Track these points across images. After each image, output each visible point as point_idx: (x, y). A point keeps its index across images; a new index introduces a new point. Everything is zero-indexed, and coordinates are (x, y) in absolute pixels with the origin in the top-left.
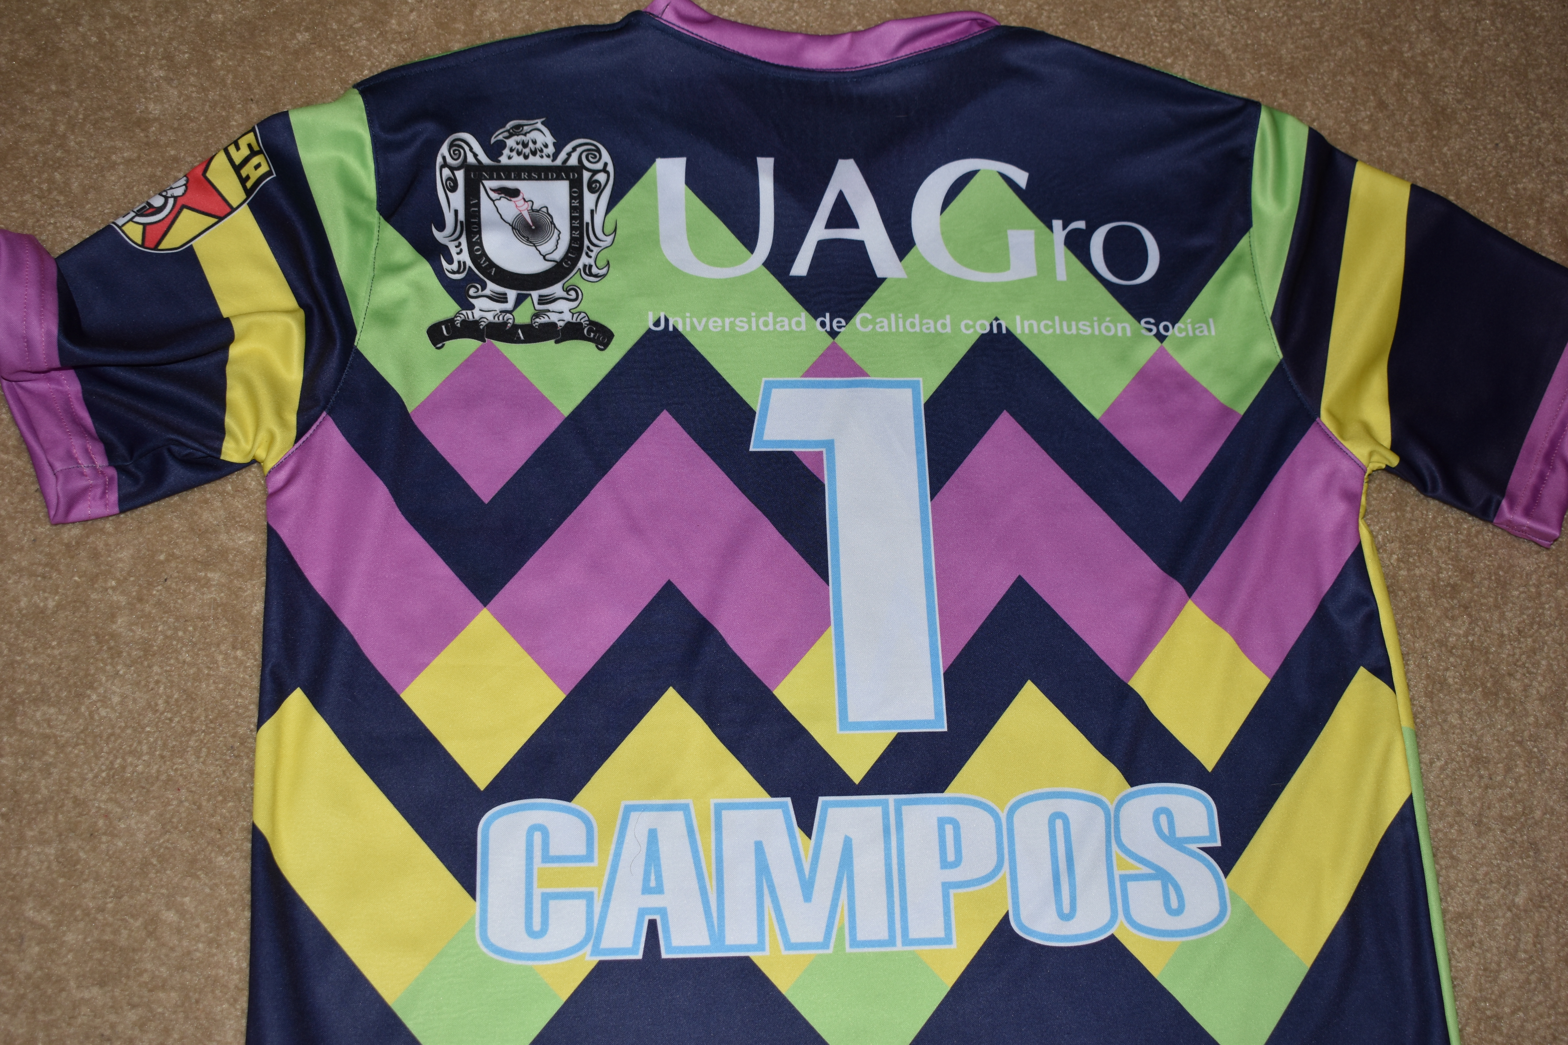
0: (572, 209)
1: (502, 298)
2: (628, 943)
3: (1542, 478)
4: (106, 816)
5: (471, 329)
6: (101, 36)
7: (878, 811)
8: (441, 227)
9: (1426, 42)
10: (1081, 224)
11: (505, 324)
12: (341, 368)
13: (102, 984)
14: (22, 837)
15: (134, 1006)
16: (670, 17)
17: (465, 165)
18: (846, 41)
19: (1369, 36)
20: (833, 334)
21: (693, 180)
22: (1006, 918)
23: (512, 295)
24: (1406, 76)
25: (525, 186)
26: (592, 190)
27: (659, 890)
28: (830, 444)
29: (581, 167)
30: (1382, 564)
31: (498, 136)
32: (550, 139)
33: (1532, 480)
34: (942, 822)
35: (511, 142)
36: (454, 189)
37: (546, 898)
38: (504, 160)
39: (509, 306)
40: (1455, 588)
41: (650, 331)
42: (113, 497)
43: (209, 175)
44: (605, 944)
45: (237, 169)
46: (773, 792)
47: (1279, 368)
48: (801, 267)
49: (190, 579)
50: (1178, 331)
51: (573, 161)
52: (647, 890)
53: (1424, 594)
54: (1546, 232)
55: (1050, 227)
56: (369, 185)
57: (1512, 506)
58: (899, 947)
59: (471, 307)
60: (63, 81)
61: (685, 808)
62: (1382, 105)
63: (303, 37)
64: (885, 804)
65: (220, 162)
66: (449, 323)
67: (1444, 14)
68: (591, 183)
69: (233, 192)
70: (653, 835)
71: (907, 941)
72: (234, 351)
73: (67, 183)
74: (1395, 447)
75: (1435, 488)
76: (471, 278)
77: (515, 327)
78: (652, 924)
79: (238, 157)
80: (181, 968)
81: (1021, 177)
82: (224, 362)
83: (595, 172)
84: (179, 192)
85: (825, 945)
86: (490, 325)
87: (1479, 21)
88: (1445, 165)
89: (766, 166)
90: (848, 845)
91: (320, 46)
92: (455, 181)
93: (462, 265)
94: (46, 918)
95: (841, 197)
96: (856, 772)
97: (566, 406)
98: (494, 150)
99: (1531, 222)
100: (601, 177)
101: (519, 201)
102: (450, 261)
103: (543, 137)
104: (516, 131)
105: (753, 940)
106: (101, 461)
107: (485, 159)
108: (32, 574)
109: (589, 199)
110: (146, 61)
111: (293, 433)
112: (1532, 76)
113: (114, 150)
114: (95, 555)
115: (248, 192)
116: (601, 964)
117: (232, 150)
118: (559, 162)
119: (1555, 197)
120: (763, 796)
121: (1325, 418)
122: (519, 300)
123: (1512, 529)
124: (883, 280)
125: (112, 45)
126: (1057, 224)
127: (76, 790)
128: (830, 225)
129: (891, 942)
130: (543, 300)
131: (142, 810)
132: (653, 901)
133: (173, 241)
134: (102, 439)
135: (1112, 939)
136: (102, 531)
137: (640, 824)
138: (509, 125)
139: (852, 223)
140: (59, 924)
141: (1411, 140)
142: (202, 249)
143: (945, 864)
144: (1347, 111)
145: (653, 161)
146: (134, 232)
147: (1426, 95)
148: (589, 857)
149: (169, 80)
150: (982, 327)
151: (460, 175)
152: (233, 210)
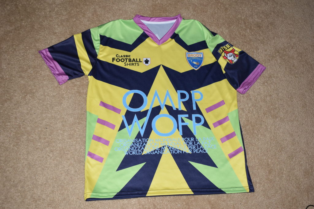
4: (67, 119)
6: (48, 23)
13: (70, 139)
14: (57, 123)
49: (72, 89)
60: (44, 29)
63: (75, 19)
91: (77, 20)
110: (55, 25)
125: (50, 24)
127: (62, 116)
131: (71, 117)
140: (63, 133)
149: (58, 27)
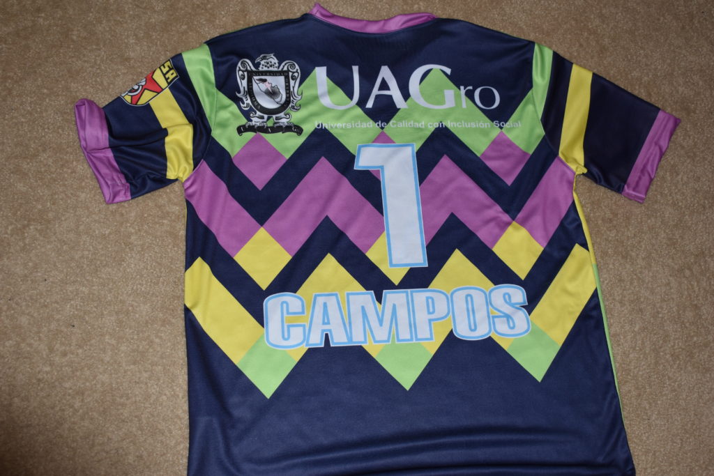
0: (286, 86)
1: (262, 118)
2: (318, 342)
3: (640, 178)
4: (132, 306)
5: (251, 129)
6: (110, 28)
7: (404, 295)
8: (239, 92)
9: (597, 22)
10: (471, 88)
11: (264, 126)
12: (207, 143)
14: (102, 314)
15: (146, 371)
16: (318, 15)
17: (247, 70)
18: (382, 23)
19: (576, 20)
20: (382, 128)
21: (329, 74)
22: (452, 331)
23: (266, 116)
24: (590, 34)
25: (268, 78)
26: (293, 79)
27: (328, 323)
28: (382, 167)
29: (288, 71)
30: (584, 212)
31: (258, 60)
32: (276, 61)
33: (637, 179)
34: (427, 298)
35: (262, 62)
36: (243, 79)
37: (289, 327)
38: (260, 69)
39: (265, 120)
40: (611, 220)
41: (316, 129)
42: (129, 194)
43: (154, 77)
44: (310, 342)
45: (164, 75)
46: (367, 289)
47: (544, 138)
48: (370, 105)
49: (156, 223)
50: (507, 126)
51: (285, 69)
52: (324, 323)
53: (600, 222)
54: (642, 91)
55: (460, 89)
56: (212, 78)
57: (628, 187)
58: (414, 341)
59: (251, 121)
60: (98, 45)
61: (336, 295)
62: (581, 45)
63: (184, 27)
64: (407, 293)
65: (158, 73)
66: (244, 126)
67: (604, 11)
68: (292, 76)
69: (163, 83)
70: (325, 305)
71: (417, 339)
72: (167, 139)
73: (102, 82)
74: (586, 166)
75: (600, 182)
76: (251, 110)
77: (268, 127)
78: (327, 335)
79: (165, 71)
80: (162, 358)
81: (448, 71)
82: (163, 144)
83: (293, 73)
84: (143, 83)
85: (388, 341)
86: (258, 127)
87: (617, 13)
88: (605, 67)
89: (355, 69)
90: (394, 306)
91: (191, 30)
92: (244, 76)
93: (248, 104)
94: (113, 342)
95: (383, 79)
96: (396, 281)
97: (287, 156)
98: (256, 66)
99: (637, 87)
100: (296, 74)
101: (267, 83)
102: (243, 103)
103: (274, 60)
104: (264, 58)
105: (363, 340)
106: (124, 181)
107: (254, 69)
108: (100, 222)
109: (292, 82)
110: (128, 37)
111: (192, 167)
112: (636, 34)
113: (119, 70)
114: (122, 215)
115: (169, 83)
116: (309, 349)
117: (162, 68)
118: (280, 69)
119: (646, 78)
120: (363, 290)
121: (560, 155)
122: (269, 118)
123: (629, 197)
124: (399, 109)
125: (115, 31)
126: (462, 88)
127: (120, 298)
128: (380, 89)
129: (412, 339)
130: (277, 118)
131: (145, 303)
132: (327, 327)
133: (142, 101)
134: (123, 173)
135: (490, 338)
136: (124, 206)
137: (321, 300)
138: (262, 56)
139: (388, 89)
140: (118, 343)
141: (592, 58)
142: (152, 104)
143: (429, 313)
144: (568, 48)
145: (314, 68)
146: (128, 99)
147: (597, 42)
148: (303, 312)
149: (136, 44)
150: (436, 125)
151: (246, 73)
152: (163, 90)
